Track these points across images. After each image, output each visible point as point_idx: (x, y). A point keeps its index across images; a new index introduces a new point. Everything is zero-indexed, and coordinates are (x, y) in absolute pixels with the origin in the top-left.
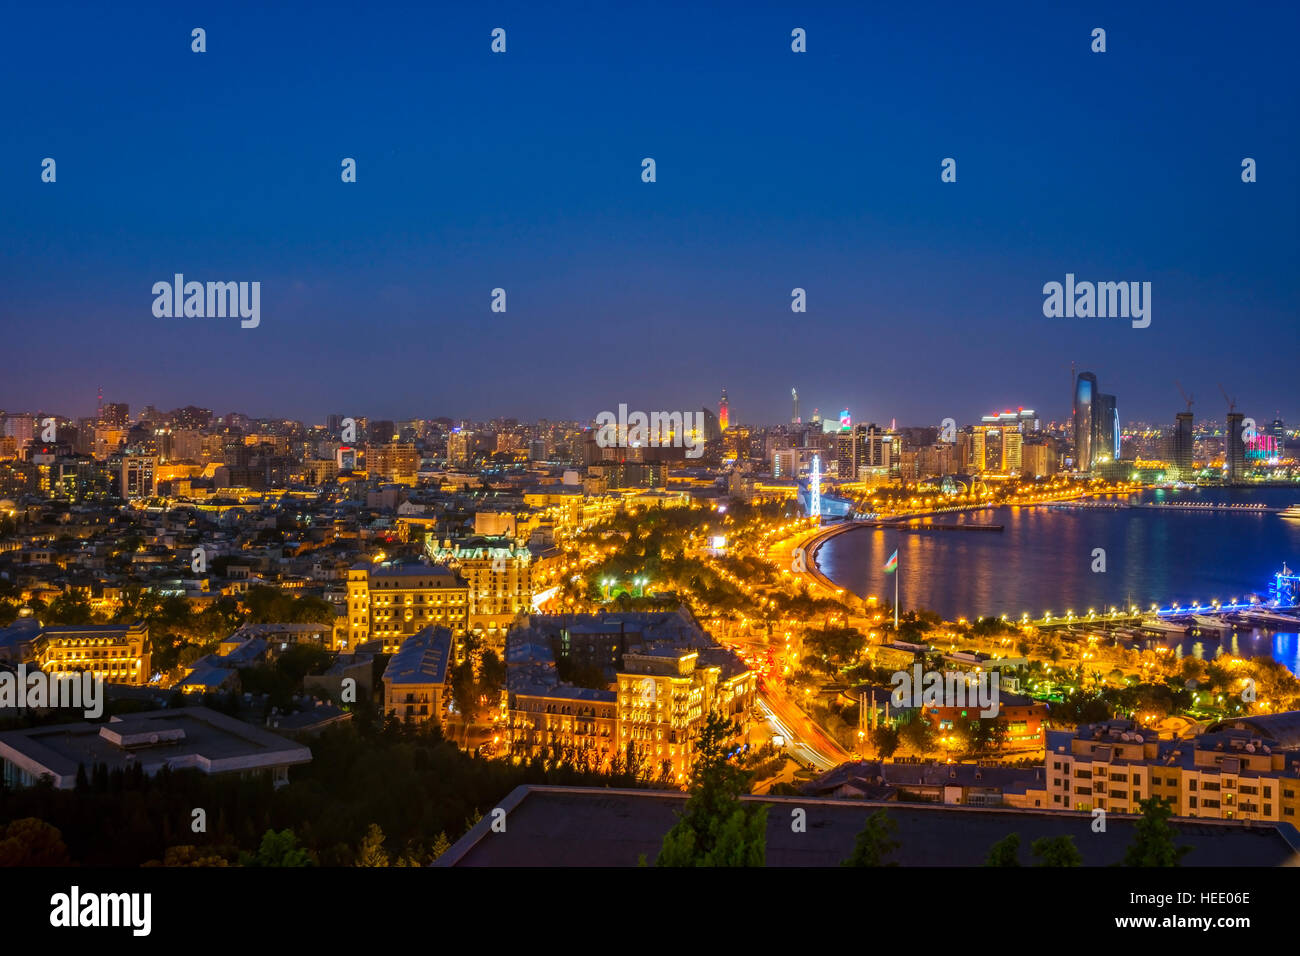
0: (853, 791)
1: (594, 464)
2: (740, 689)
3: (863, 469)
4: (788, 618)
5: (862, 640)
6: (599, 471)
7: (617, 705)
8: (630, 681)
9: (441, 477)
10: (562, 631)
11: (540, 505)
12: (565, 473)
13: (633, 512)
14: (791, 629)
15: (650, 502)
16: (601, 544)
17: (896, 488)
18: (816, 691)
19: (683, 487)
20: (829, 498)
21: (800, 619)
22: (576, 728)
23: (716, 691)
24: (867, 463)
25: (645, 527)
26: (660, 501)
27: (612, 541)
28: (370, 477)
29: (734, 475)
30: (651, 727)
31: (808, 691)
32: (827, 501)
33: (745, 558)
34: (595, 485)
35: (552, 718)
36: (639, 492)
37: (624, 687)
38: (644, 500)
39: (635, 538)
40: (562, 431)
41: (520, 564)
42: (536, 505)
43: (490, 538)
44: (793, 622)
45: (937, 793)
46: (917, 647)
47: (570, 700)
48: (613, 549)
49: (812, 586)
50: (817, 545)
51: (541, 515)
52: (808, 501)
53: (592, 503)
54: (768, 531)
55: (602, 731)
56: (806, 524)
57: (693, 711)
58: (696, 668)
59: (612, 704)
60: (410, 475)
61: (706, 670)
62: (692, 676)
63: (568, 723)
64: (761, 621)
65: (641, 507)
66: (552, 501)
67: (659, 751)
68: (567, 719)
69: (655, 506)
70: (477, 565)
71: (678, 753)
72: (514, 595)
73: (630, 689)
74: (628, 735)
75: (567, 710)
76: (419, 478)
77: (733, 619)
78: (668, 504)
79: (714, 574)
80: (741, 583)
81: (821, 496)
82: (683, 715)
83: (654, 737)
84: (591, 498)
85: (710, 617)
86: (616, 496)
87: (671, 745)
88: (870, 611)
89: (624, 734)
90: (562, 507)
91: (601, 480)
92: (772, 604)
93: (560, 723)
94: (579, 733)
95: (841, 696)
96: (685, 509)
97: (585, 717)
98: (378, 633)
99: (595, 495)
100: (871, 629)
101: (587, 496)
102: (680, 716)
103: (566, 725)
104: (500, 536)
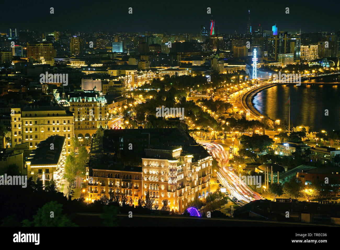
0: (255, 214)
1: (144, 55)
2: (204, 166)
3: (281, 56)
4: (234, 131)
5: (270, 141)
6: (146, 58)
7: (142, 173)
8: (149, 161)
9: (67, 61)
10: (120, 138)
11: (116, 75)
12: (130, 59)
13: (162, 79)
14: (236, 136)
15: (171, 74)
16: (145, 94)
17: (297, 64)
18: (245, 166)
19: (189, 66)
20: (262, 71)
21: (240, 131)
22: (122, 185)
23: (191, 167)
24: (283, 52)
25: (168, 86)
26: (176, 73)
27: (150, 93)
28: (29, 61)
29: (214, 59)
30: (159, 184)
31: (240, 166)
32: (261, 72)
33: (216, 101)
34: (144, 65)
35: (110, 180)
36: (166, 68)
37: (145, 164)
38: (168, 72)
39: (162, 91)
40: (130, 38)
41: (101, 105)
42: (113, 75)
43: (86, 92)
44: (237, 132)
45: (298, 216)
46: (297, 144)
47: (119, 171)
48: (151, 97)
49: (248, 114)
50: (253, 94)
51: (116, 80)
52: (251, 72)
53: (142, 74)
54: (229, 87)
55: (135, 186)
56: (249, 84)
57: (179, 176)
58: (181, 155)
59: (140, 173)
60: (50, 60)
61: (186, 156)
62: (179, 159)
63: (118, 182)
64: (221, 132)
65: (166, 76)
66: (122, 73)
67: (163, 196)
68: (118, 181)
69: (174, 75)
70: (79, 105)
71: (172, 197)
72: (98, 120)
73: (148, 165)
74: (148, 188)
75: (118, 177)
76: (55, 61)
77: (207, 131)
78: (180, 74)
79: (200, 108)
80: (213, 113)
81: (257, 69)
82: (174, 178)
83: (160, 189)
84: (141, 72)
85: (196, 130)
86: (154, 70)
87: (168, 193)
88: (276, 126)
89: (146, 187)
90: (126, 76)
91: (147, 63)
92: (227, 123)
93: (114, 182)
94: (124, 187)
95: (256, 169)
96: (189, 77)
97: (127, 179)
98: (27, 139)
99: (143, 70)
100: (276, 136)
101: (139, 70)
102: (173, 178)
103: (117, 183)
104: (91, 91)
